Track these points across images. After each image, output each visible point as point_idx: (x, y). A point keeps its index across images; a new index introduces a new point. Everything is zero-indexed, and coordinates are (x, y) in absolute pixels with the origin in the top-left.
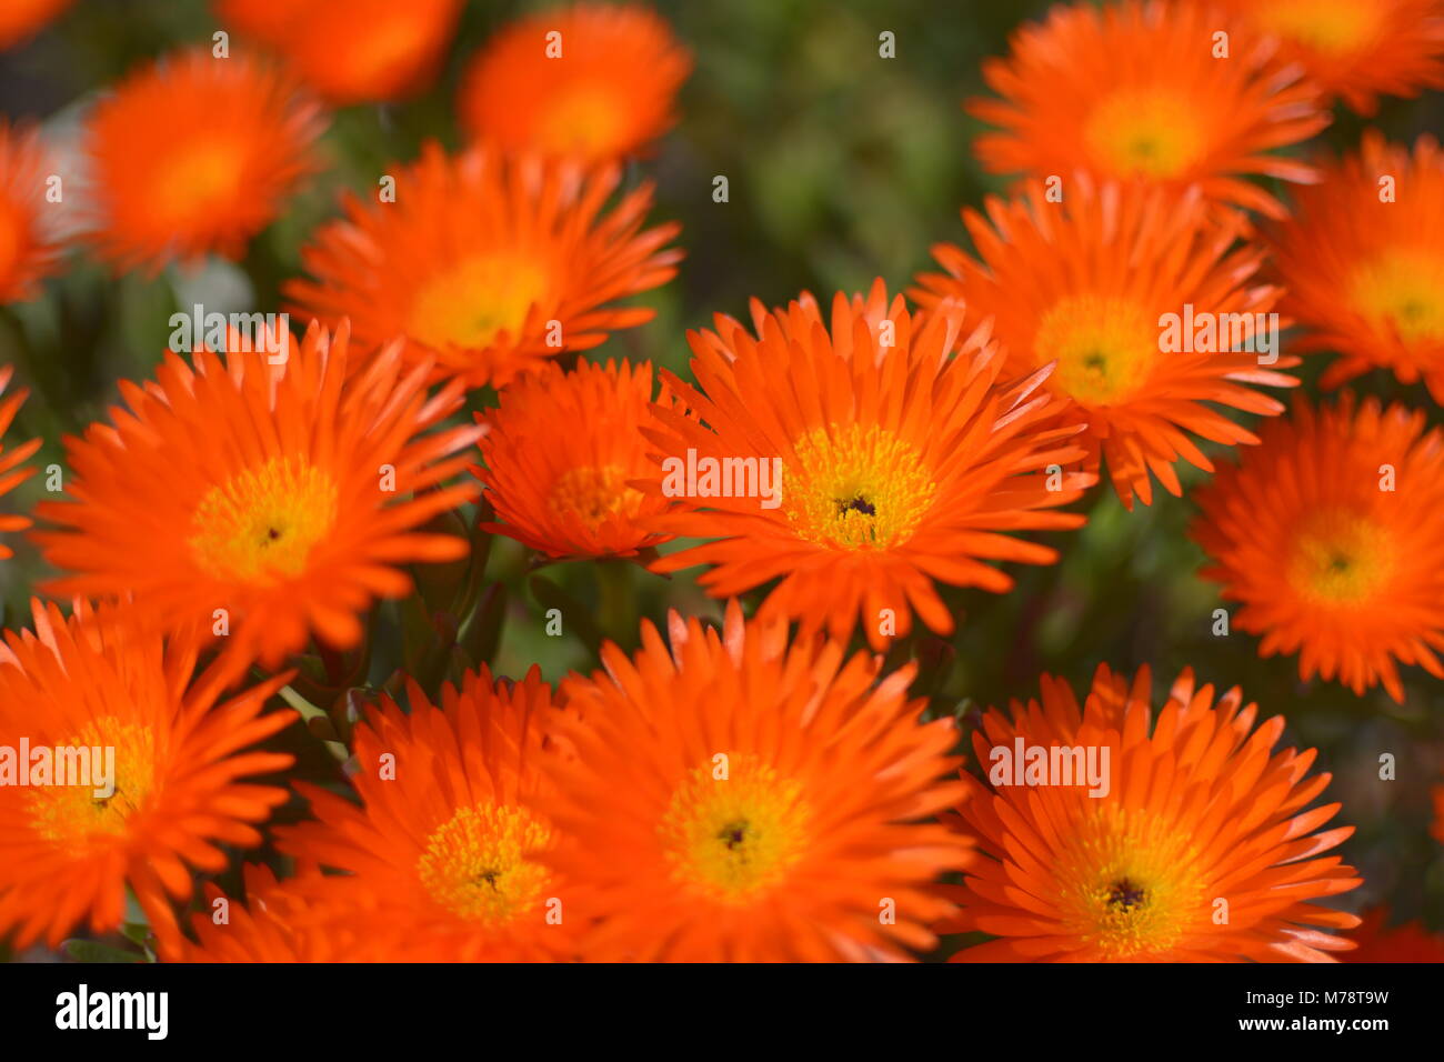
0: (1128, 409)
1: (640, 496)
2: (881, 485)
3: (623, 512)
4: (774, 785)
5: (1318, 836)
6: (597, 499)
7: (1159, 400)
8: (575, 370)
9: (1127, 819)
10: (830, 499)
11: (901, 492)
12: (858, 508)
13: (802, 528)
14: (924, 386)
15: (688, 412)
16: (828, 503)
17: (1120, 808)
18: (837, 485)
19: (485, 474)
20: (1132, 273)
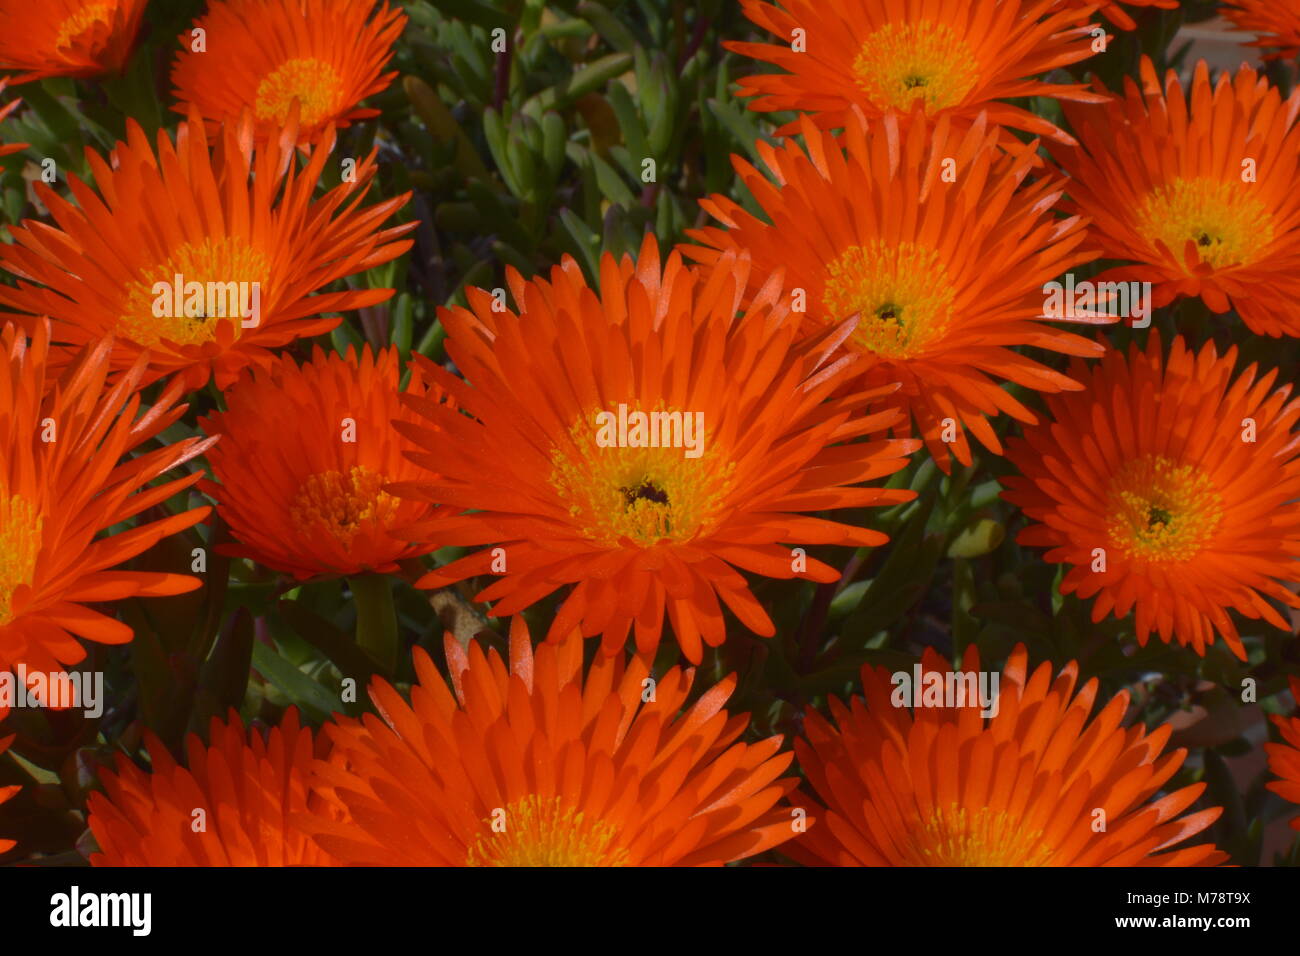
0: (932, 362)
1: (396, 501)
2: (672, 469)
3: (377, 518)
4: (585, 828)
5: (1182, 820)
6: (345, 506)
7: (967, 349)
8: (310, 360)
9: (968, 818)
10: (615, 488)
11: (697, 475)
12: (648, 498)
13: (586, 526)
14: (715, 350)
15: (444, 401)
16: (614, 493)
17: (959, 808)
18: (622, 472)
19: (216, 489)
20: (922, 210)
